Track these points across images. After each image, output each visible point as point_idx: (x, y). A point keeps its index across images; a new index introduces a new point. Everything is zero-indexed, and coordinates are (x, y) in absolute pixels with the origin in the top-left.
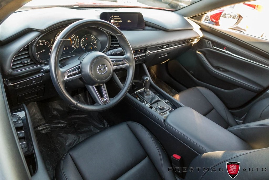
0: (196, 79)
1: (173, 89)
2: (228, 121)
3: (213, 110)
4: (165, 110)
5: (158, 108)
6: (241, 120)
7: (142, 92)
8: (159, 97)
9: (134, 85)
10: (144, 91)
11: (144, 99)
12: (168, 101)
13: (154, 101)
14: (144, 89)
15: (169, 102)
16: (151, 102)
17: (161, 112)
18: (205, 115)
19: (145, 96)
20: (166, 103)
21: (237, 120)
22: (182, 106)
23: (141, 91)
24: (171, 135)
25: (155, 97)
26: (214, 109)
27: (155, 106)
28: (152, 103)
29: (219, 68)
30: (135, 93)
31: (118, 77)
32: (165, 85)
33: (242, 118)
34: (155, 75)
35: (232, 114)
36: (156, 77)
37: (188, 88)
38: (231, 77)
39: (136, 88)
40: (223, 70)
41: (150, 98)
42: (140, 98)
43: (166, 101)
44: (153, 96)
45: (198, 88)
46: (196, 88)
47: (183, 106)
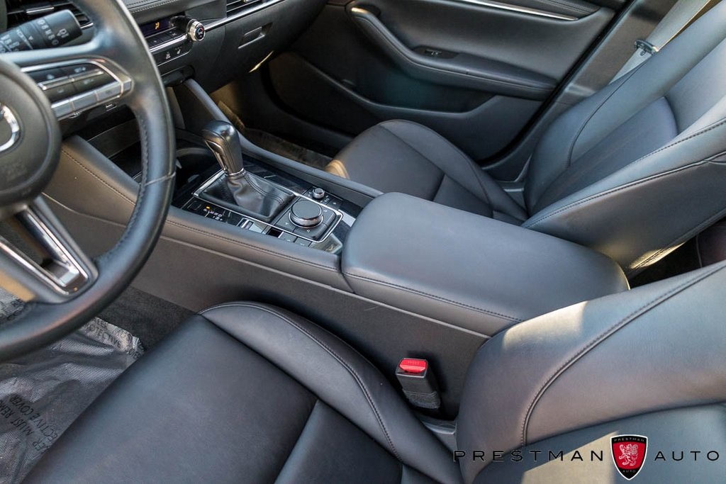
0: (368, 102)
1: (308, 150)
2: (488, 198)
3: (444, 180)
4: (324, 227)
5: (298, 226)
6: (516, 186)
7: (220, 184)
8: (286, 186)
9: (180, 167)
10: (228, 179)
11: (239, 208)
12: (323, 192)
13: (275, 206)
14: (223, 172)
15: (325, 194)
16: (265, 211)
17: (314, 238)
18: (432, 198)
19: (239, 199)
20: (319, 200)
21: (507, 190)
22: (374, 198)
23: (216, 183)
24: (377, 305)
25: (273, 190)
26: (445, 177)
27: (284, 221)
28: (272, 214)
29: (428, 50)
30: (196, 199)
31: (106, 156)
32: (278, 142)
33: (516, 180)
34: (238, 118)
35: (493, 175)
36: (242, 124)
37: (354, 134)
38: (468, 70)
39: (194, 177)
40: (439, 54)
41: (259, 200)
42: (220, 210)
43: (316, 195)
44: (267, 190)
45: (387, 125)
46: (381, 127)
47: (379, 196)
